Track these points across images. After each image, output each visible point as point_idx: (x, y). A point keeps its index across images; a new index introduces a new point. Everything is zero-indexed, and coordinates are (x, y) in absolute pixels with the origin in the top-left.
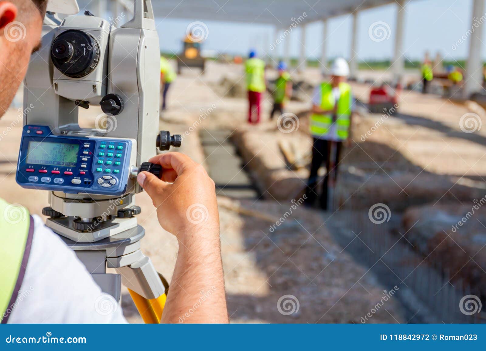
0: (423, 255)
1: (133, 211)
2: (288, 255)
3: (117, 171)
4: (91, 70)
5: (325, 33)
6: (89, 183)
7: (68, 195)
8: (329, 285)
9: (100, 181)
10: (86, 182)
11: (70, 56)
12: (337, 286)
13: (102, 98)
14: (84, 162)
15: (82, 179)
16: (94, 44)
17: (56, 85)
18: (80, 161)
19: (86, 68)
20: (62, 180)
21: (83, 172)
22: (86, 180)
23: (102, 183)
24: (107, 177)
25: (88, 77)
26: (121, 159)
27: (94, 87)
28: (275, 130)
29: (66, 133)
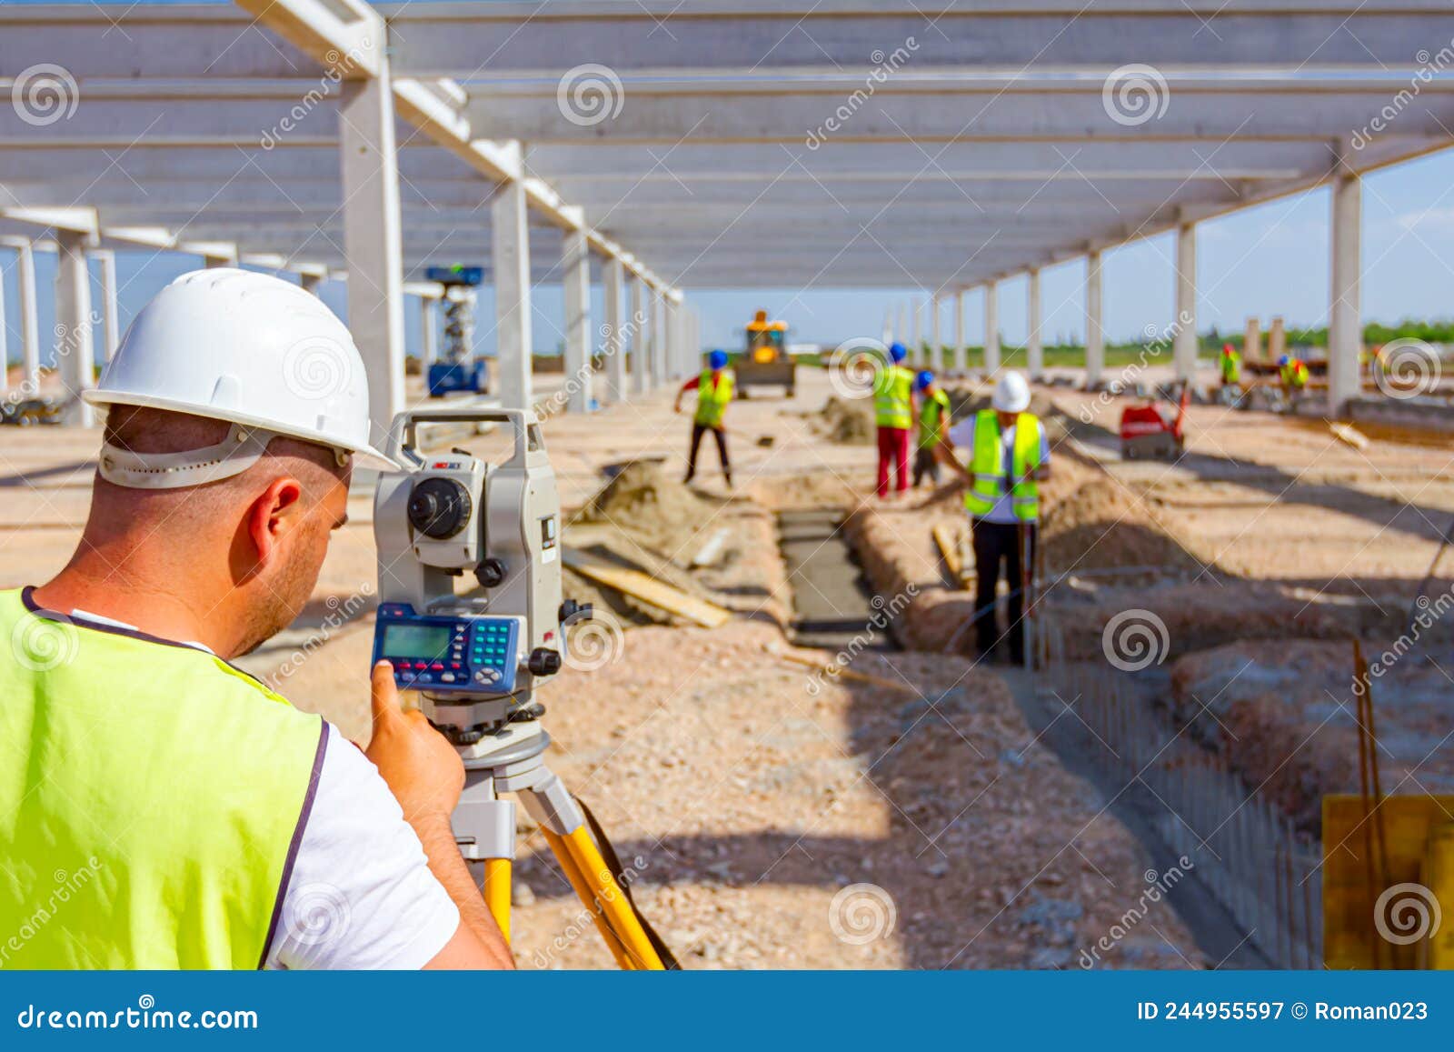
0: (1210, 747)
1: (531, 712)
2: (930, 757)
3: (500, 661)
4: (460, 529)
5: (1033, 293)
6: (465, 679)
7: (440, 697)
8: (1009, 812)
9: (479, 675)
10: (460, 679)
11: (432, 513)
12: (1024, 813)
13: (477, 564)
14: (457, 651)
15: (456, 676)
16: (461, 494)
17: (417, 550)
18: (452, 650)
19: (454, 527)
20: (429, 677)
21: (458, 665)
22: (461, 675)
23: (481, 679)
24: (488, 670)
25: (458, 538)
26: (505, 646)
27: (466, 551)
28: (926, 506)
29: (435, 611)
